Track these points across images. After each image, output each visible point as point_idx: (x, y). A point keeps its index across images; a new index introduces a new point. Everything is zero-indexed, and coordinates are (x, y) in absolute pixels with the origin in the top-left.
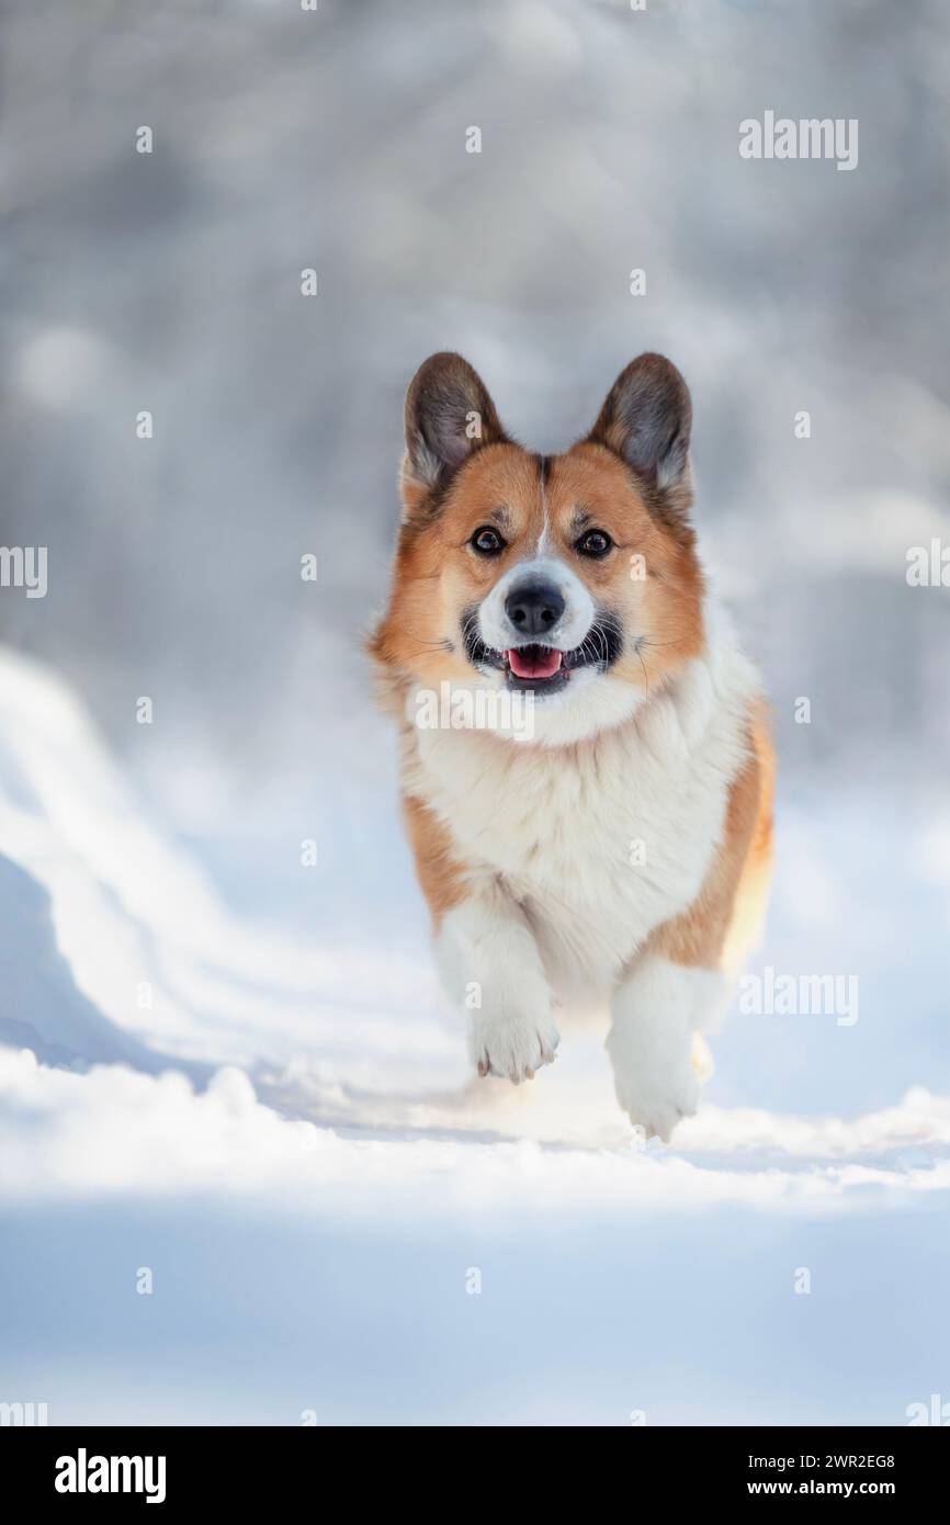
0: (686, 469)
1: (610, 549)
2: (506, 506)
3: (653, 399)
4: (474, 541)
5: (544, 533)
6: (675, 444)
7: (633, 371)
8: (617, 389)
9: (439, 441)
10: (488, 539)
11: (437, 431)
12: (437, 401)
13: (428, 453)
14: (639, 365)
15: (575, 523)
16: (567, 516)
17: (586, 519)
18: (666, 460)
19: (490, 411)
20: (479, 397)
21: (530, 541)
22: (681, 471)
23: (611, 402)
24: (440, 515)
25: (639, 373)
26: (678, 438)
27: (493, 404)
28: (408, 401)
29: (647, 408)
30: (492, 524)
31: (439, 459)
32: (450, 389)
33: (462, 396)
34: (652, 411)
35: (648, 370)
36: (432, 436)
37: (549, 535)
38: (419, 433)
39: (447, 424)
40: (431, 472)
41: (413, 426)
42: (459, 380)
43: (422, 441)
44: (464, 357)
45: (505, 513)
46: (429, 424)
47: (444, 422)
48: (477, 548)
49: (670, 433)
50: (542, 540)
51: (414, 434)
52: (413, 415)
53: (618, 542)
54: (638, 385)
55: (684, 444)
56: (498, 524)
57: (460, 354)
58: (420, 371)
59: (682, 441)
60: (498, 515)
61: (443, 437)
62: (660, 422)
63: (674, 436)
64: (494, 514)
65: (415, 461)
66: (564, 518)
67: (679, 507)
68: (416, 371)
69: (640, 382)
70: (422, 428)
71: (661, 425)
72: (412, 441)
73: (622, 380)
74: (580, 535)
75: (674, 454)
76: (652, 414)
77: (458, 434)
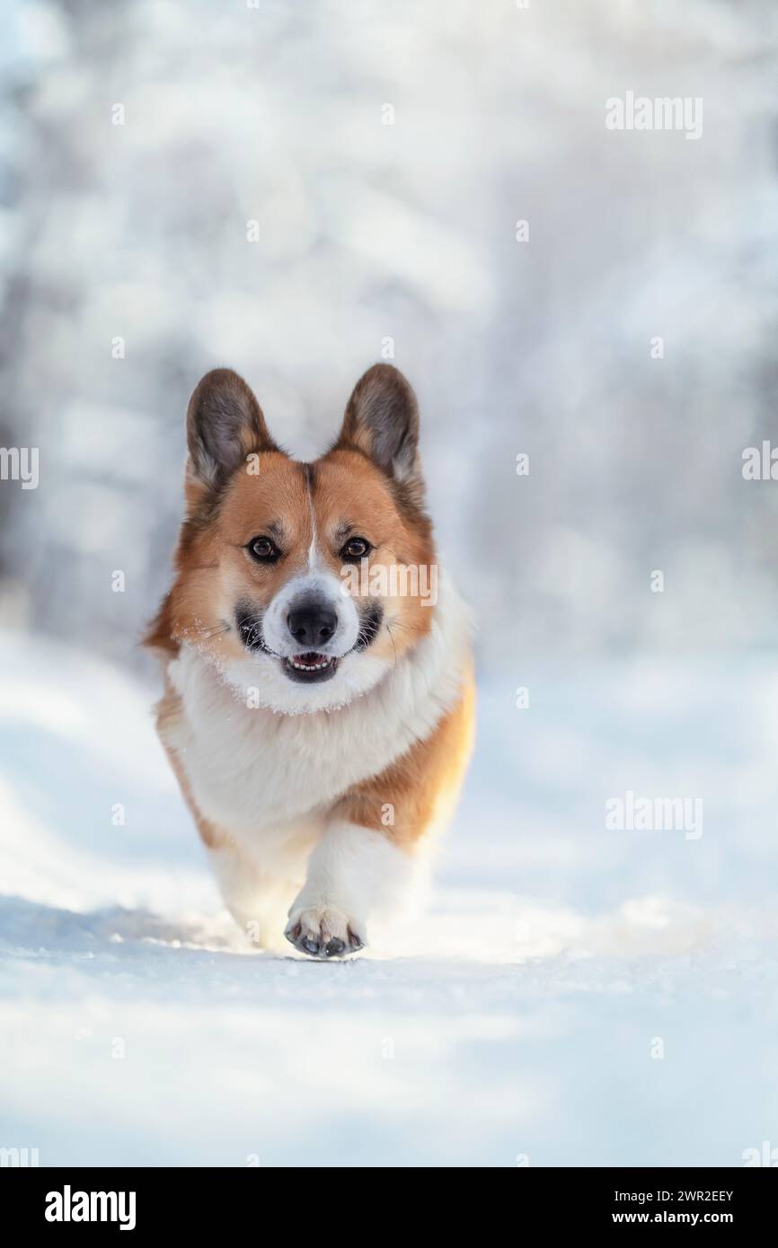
0: (416, 463)
1: (369, 553)
2: (279, 521)
3: (386, 403)
4: (250, 547)
5: (313, 544)
6: (405, 441)
7: (369, 379)
8: (356, 397)
9: (216, 444)
10: (263, 546)
11: (214, 436)
12: (214, 411)
13: (207, 456)
14: (372, 376)
15: (339, 534)
16: (333, 526)
17: (349, 529)
18: (399, 456)
19: (259, 420)
20: (250, 408)
21: (302, 551)
22: (411, 463)
23: (352, 408)
24: (217, 515)
25: (373, 382)
26: (408, 435)
27: (262, 413)
28: (189, 412)
29: (381, 412)
30: (267, 535)
31: (216, 461)
32: (227, 400)
33: (236, 407)
34: (385, 413)
35: (381, 379)
36: (210, 441)
37: (317, 546)
38: (200, 439)
39: (223, 431)
40: (210, 473)
41: (194, 432)
42: (233, 392)
43: (202, 445)
44: (237, 372)
45: (279, 527)
46: (207, 430)
47: (219, 428)
48: (252, 553)
49: (401, 431)
50: (312, 550)
51: (195, 439)
52: (194, 423)
53: (375, 545)
54: (372, 393)
55: (414, 441)
56: (272, 535)
57: (234, 369)
58: (199, 385)
59: (411, 438)
60: (273, 528)
61: (219, 442)
62: (391, 424)
63: (404, 434)
64: (269, 527)
65: (196, 463)
66: (330, 529)
67: (415, 497)
68: (197, 385)
69: (374, 390)
70: (201, 434)
71: (394, 425)
72: (193, 445)
73: (360, 387)
74: (343, 544)
75: (407, 450)
76: (385, 416)
77: (231, 439)
